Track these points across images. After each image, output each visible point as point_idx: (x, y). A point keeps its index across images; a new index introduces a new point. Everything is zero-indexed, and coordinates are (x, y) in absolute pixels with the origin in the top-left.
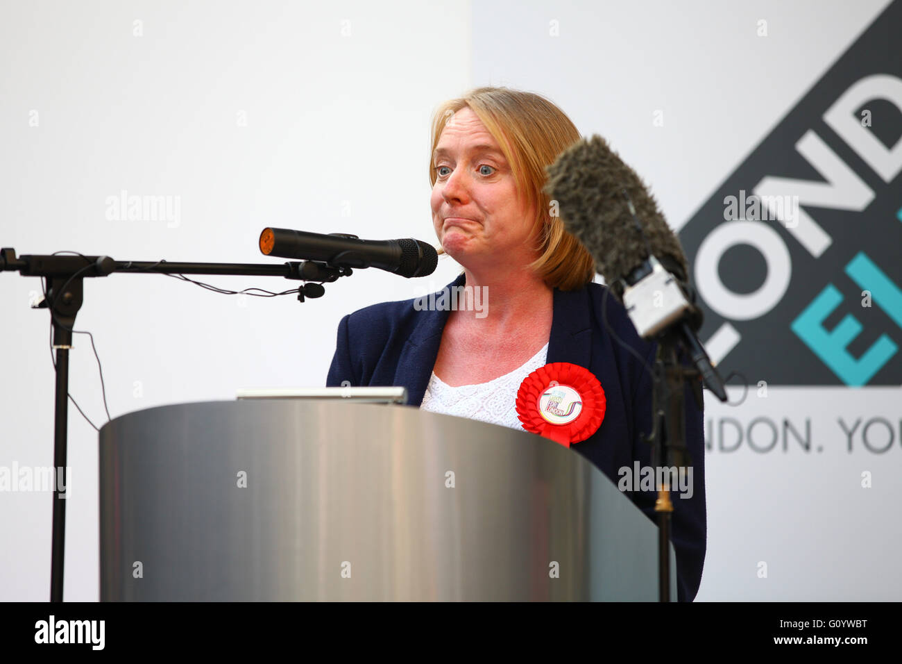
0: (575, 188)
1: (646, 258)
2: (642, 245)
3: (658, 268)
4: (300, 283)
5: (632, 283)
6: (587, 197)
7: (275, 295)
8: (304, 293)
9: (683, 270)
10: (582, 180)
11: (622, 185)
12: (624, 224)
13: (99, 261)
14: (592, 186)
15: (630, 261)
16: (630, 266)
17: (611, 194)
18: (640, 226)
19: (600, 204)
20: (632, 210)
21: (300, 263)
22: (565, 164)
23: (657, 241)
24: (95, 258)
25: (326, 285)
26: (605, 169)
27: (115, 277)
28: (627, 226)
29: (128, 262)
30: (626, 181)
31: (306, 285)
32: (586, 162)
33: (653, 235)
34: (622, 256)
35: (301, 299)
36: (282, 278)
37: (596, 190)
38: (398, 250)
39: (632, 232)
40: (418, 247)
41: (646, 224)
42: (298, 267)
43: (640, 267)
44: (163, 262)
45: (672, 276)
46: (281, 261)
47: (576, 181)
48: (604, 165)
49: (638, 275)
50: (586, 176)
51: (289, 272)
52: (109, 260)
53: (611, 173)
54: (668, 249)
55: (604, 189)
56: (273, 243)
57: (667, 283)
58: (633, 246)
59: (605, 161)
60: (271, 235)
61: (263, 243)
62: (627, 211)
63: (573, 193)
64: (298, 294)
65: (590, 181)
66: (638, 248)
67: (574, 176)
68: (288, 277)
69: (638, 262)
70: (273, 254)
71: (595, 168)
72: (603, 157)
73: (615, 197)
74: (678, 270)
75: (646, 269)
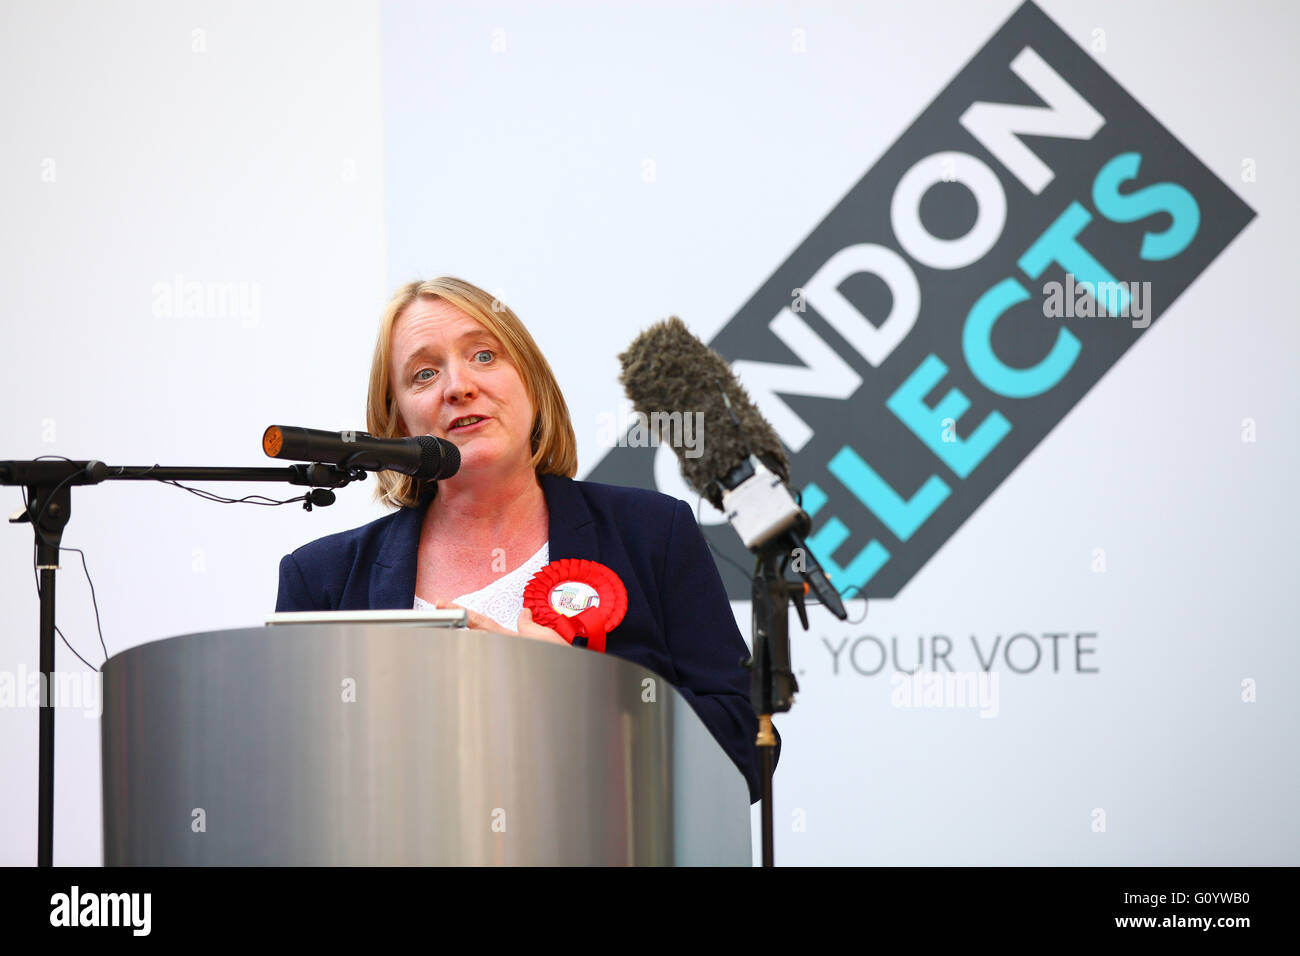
0: (656, 377)
1: (746, 457)
2: (741, 443)
3: (760, 469)
4: (309, 489)
5: (732, 488)
6: (672, 387)
7: (280, 503)
8: (310, 501)
9: (785, 470)
10: (664, 368)
11: (710, 375)
12: (717, 418)
13: (89, 467)
14: (676, 376)
15: (727, 460)
16: (728, 467)
17: (699, 385)
18: (737, 421)
19: (687, 395)
20: (728, 403)
21: (308, 466)
22: (642, 350)
23: (756, 437)
24: (85, 464)
25: (336, 491)
26: (689, 356)
27: (107, 485)
28: (721, 421)
29: (120, 467)
30: (715, 370)
31: (314, 491)
32: (667, 348)
33: (751, 431)
34: (717, 455)
35: (308, 507)
36: (286, 484)
37: (680, 380)
38: (418, 449)
39: (728, 427)
40: (440, 446)
41: (742, 419)
42: (306, 471)
43: (739, 467)
44: (157, 467)
45: (777, 478)
46: (285, 464)
47: (657, 369)
48: (687, 351)
49: (737, 478)
50: (669, 364)
51: (294, 476)
52: (100, 465)
53: (696, 360)
54: (769, 447)
55: (692, 378)
56: (281, 443)
57: (774, 485)
58: (730, 444)
59: (689, 347)
60: (279, 434)
61: (268, 443)
62: (720, 403)
63: (654, 385)
64: (304, 501)
65: (675, 370)
66: (736, 445)
67: (654, 364)
68: (295, 481)
69: (736, 462)
70: (278, 456)
71: (680, 355)
72: (686, 343)
73: (704, 387)
74: (782, 472)
75: (746, 470)
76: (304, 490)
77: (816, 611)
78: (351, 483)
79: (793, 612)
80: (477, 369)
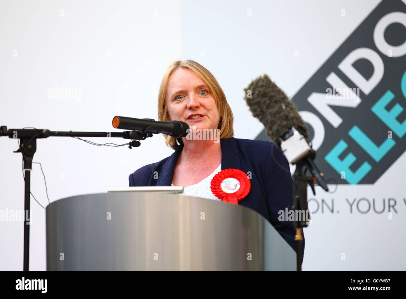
0: (257, 98)
1: (290, 128)
2: (289, 123)
3: (296, 133)
4: (130, 141)
5: (285, 140)
6: (263, 101)
7: (119, 146)
8: (131, 145)
9: (306, 133)
10: (261, 94)
11: (278, 96)
12: (280, 113)
13: (44, 131)
14: (265, 97)
15: (283, 129)
16: (283, 132)
17: (274, 100)
18: (287, 114)
19: (269, 105)
20: (284, 107)
21: (130, 132)
22: (252, 87)
23: (295, 121)
24: (42, 130)
25: (141, 141)
26: (270, 89)
27: (50, 138)
28: (282, 114)
29: (56, 132)
30: (280, 95)
31: (133, 141)
32: (262, 86)
33: (293, 118)
34: (280, 128)
35: (130, 147)
36: (122, 138)
37: (267, 99)
38: (172, 126)
39: (284, 117)
40: (181, 124)
41: (289, 113)
42: (129, 133)
43: (288, 132)
44: (71, 132)
45: (302, 136)
46: (121, 131)
47: (258, 95)
48: (270, 88)
49: (287, 136)
50: (262, 93)
51: (125, 135)
52: (48, 131)
53: (273, 91)
54: (300, 124)
55: (271, 98)
56: (119, 123)
57: (301, 139)
58: (285, 123)
59: (270, 86)
60: (118, 119)
61: (114, 123)
62: (281, 108)
63: (256, 100)
64: (129, 145)
65: (264, 95)
66: (287, 124)
67: (257, 92)
68: (125, 137)
69: (287, 130)
70: (118, 128)
71: (266, 89)
72: (269, 84)
73: (276, 102)
74: (305, 134)
75: (291, 133)
76: (129, 141)
77: (318, 188)
78: (147, 138)
79: (309, 189)
80: (200, 97)
